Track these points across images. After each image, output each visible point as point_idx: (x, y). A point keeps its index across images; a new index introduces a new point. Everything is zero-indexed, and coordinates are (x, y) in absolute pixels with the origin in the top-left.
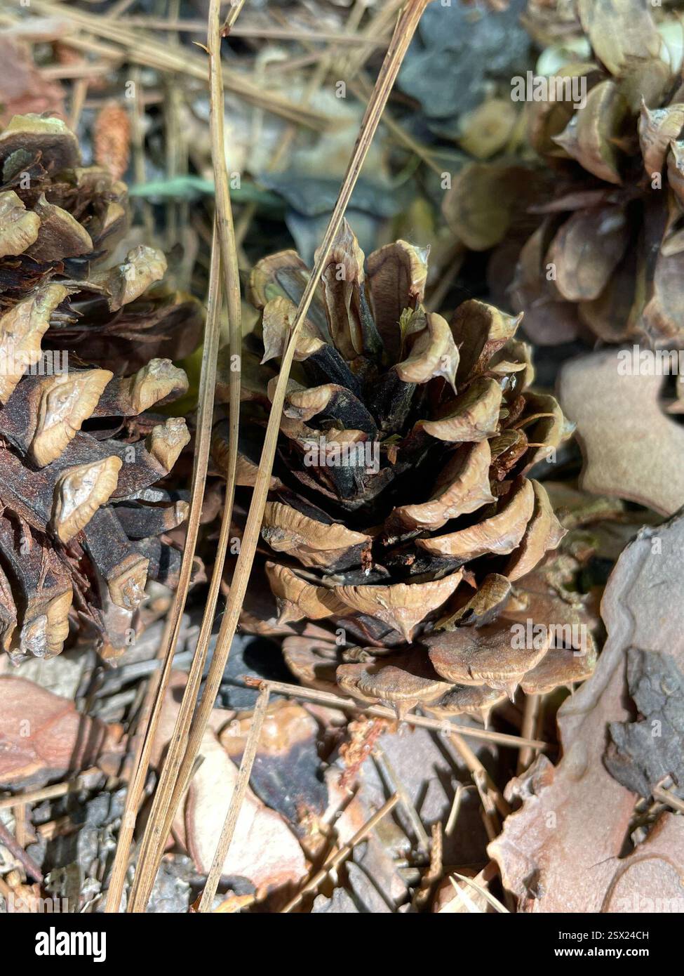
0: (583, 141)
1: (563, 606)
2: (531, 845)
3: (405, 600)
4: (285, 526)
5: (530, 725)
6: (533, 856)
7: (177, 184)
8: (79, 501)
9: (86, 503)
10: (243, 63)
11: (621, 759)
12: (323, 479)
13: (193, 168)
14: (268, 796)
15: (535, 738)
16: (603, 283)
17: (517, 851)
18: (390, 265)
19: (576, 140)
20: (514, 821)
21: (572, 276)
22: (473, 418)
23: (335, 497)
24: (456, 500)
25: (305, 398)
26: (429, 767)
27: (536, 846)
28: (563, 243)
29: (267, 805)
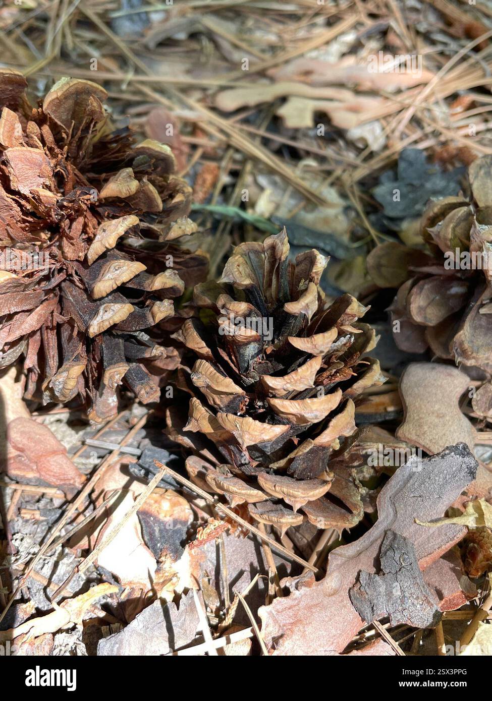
0: (442, 234)
1: (353, 488)
2: (285, 619)
3: (250, 427)
4: (203, 373)
5: (314, 558)
6: (284, 626)
7: (231, 210)
8: (105, 317)
9: (108, 320)
10: (294, 163)
11: (361, 594)
12: (233, 357)
13: (243, 206)
14: (148, 540)
15: (315, 565)
16: (441, 320)
17: (276, 619)
18: (307, 262)
19: (439, 232)
20: (280, 602)
21: (421, 309)
22: (315, 340)
23: (237, 372)
24: (292, 380)
25: (232, 304)
26: (248, 564)
27: (288, 621)
28: (422, 289)
29: (146, 544)
